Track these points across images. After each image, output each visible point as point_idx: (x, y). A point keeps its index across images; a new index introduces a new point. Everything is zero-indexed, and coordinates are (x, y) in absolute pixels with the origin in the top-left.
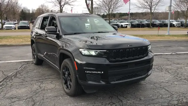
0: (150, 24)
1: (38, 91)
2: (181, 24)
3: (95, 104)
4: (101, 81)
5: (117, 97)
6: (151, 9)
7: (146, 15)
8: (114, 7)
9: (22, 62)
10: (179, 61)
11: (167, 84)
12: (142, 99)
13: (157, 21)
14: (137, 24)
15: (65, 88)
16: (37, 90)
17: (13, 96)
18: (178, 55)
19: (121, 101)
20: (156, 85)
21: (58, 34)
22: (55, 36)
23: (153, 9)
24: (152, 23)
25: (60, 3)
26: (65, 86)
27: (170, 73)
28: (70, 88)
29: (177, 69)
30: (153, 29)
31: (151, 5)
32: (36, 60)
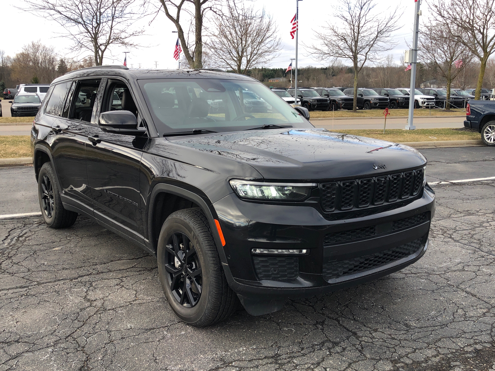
0: (352, 100)
1: (85, 314)
2: (436, 98)
3: (279, 347)
4: (300, 279)
5: (338, 321)
6: (355, 59)
7: (333, 76)
8: (255, 52)
9: (5, 219)
10: (467, 206)
11: (464, 276)
12: (413, 324)
13: (372, 91)
14: (318, 100)
15: (176, 300)
16: (81, 310)
17: (7, 335)
18: (458, 188)
19: (355, 334)
20: (434, 278)
21: (142, 133)
22: (130, 138)
23: (360, 57)
24: (358, 96)
25: (95, 39)
26: (174, 297)
27: (458, 241)
28: (194, 303)
29: (474, 229)
30: (362, 115)
31: (356, 46)
32: (53, 213)
